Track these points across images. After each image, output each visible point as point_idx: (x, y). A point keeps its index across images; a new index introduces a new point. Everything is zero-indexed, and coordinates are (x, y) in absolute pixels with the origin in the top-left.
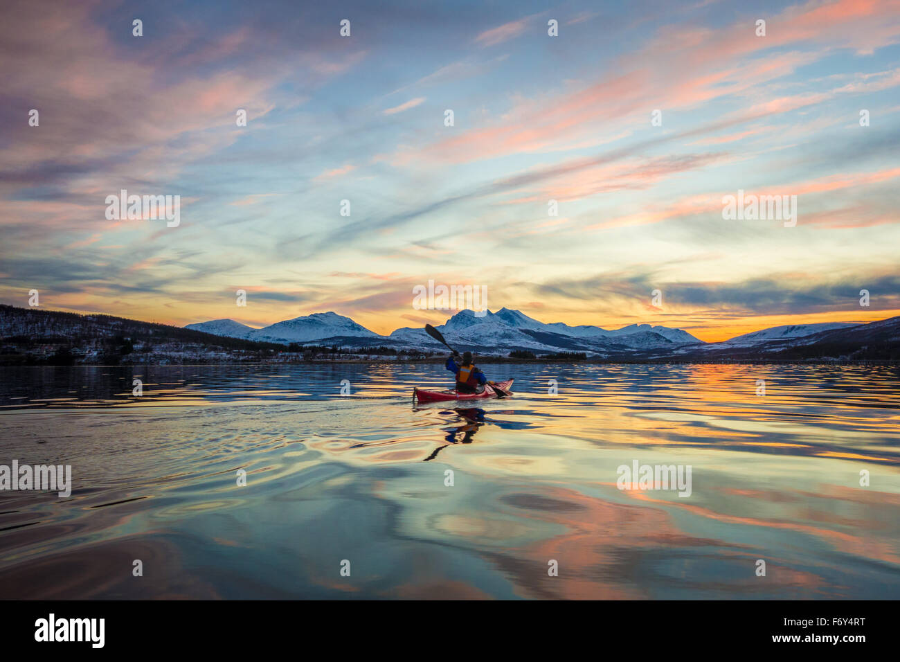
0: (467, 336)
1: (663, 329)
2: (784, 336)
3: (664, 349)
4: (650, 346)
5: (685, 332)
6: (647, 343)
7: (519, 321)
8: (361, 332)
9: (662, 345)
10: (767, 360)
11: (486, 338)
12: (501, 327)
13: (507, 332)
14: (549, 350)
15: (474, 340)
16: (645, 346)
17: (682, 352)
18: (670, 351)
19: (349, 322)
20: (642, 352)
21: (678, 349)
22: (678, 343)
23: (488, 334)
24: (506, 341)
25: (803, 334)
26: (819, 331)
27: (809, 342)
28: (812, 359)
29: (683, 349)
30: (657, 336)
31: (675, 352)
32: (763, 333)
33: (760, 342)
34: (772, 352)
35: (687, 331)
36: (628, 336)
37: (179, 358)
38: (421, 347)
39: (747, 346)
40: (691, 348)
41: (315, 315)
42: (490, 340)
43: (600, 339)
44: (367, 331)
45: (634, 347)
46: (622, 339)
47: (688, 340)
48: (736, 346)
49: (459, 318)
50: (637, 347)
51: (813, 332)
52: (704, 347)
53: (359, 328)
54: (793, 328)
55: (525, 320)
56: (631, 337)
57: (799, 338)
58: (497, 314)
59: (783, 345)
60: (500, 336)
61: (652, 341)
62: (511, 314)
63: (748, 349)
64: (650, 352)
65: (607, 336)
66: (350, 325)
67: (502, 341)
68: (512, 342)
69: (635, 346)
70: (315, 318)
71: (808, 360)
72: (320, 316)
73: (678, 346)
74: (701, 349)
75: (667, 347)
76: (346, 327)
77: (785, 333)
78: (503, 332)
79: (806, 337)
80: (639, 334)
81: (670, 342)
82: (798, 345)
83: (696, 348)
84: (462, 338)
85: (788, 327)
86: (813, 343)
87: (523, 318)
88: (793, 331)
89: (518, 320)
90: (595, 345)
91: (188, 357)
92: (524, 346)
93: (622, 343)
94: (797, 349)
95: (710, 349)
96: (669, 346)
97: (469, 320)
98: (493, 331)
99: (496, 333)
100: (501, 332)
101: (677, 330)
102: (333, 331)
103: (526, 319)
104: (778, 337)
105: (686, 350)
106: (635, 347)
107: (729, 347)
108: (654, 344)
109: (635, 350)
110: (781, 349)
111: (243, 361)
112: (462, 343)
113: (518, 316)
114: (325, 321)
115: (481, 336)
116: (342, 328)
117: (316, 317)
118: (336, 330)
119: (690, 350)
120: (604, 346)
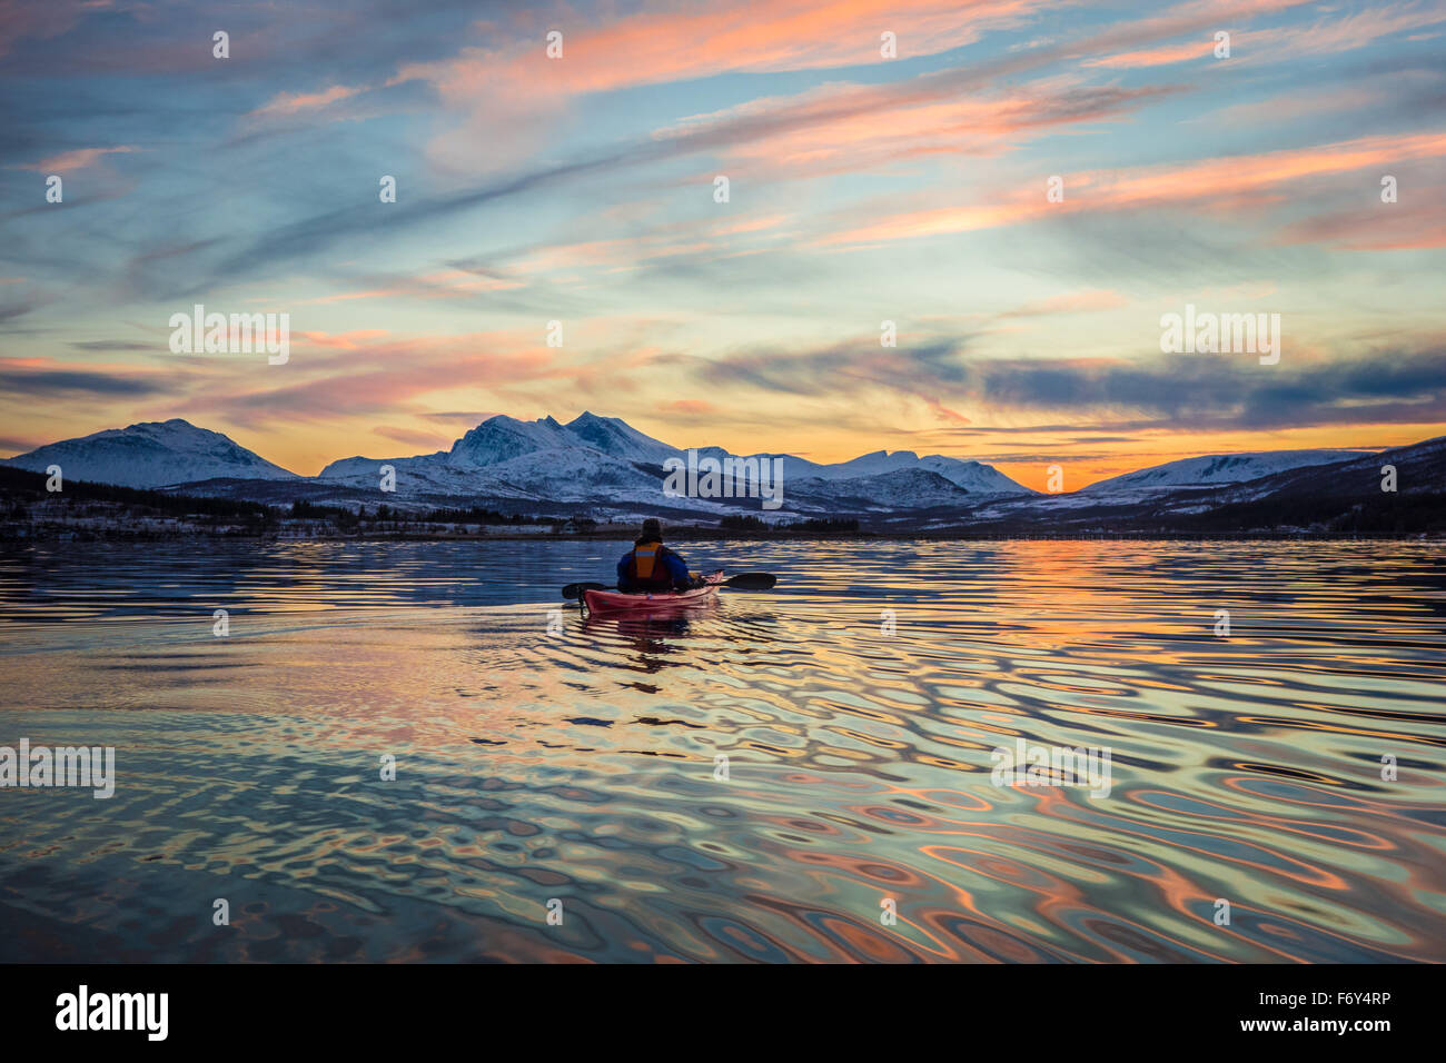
0: (517, 478)
1: (944, 464)
2: (1205, 480)
3: (950, 507)
4: (921, 501)
5: (992, 467)
6: (914, 495)
7: (620, 443)
8: (251, 468)
9: (946, 498)
10: (1173, 531)
11: (558, 484)
12: (587, 458)
13: (605, 469)
14: (702, 509)
15: (531, 487)
16: (910, 501)
17: (991, 514)
18: (967, 511)
19: (223, 444)
20: (905, 515)
21: (982, 508)
22: (982, 495)
23: (563, 474)
24: (605, 490)
25: (1244, 475)
26: (1279, 469)
27: (1258, 493)
28: (1257, 530)
29: (993, 509)
30: (936, 479)
31: (977, 514)
32: (1161, 473)
33: (1156, 492)
34: (1183, 514)
35: (997, 467)
36: (873, 479)
37: (96, 530)
38: (418, 504)
39: (1129, 501)
40: (1010, 506)
41: (141, 428)
42: (568, 488)
43: (811, 486)
44: (267, 464)
45: (886, 503)
46: (860, 486)
47: (998, 489)
48: (1104, 502)
49: (482, 436)
50: (894, 503)
51: (1267, 472)
52: (1037, 504)
53: (247, 458)
54: (1223, 462)
55: (633, 440)
56: (879, 481)
57: (1237, 485)
58: (571, 426)
59: (1203, 500)
60: (589, 478)
61: (925, 490)
62: (603, 427)
63: (1131, 508)
64: (923, 515)
65: (826, 479)
66: (224, 450)
67: (595, 490)
68: (619, 492)
69: (889, 500)
70: (141, 434)
71: (1251, 531)
72: (153, 429)
73: (982, 501)
74: (1032, 508)
75: (957, 502)
76: (216, 454)
77: (1208, 472)
78: (596, 469)
79: (1252, 484)
80: (898, 474)
81: (964, 492)
82: (1235, 500)
83: (1021, 505)
84: (506, 484)
85: (1214, 459)
86: (1264, 495)
87: (629, 434)
88: (1225, 469)
89: (619, 441)
90: (800, 499)
91: (113, 528)
92: (645, 501)
93: (859, 495)
94: (1231, 510)
95: (1051, 508)
96: (961, 500)
97: (507, 441)
98: (574, 467)
99: (581, 472)
100: (591, 467)
101: (975, 464)
102: (186, 465)
103: (636, 438)
104: (1191, 481)
105: (1001, 511)
106: (888, 503)
107: (1092, 503)
108: (928, 497)
109: (889, 511)
110: (1201, 510)
111: (228, 535)
112: (510, 494)
113: (618, 431)
114: (166, 441)
115: (546, 479)
116: (207, 459)
117: (143, 431)
118: (193, 464)
119: (1009, 510)
120: (820, 502)
